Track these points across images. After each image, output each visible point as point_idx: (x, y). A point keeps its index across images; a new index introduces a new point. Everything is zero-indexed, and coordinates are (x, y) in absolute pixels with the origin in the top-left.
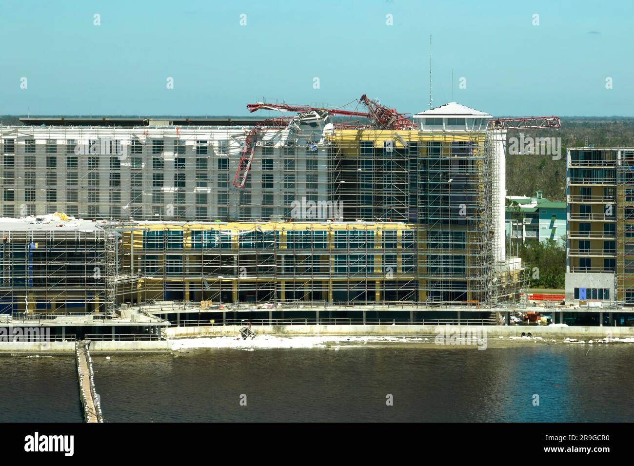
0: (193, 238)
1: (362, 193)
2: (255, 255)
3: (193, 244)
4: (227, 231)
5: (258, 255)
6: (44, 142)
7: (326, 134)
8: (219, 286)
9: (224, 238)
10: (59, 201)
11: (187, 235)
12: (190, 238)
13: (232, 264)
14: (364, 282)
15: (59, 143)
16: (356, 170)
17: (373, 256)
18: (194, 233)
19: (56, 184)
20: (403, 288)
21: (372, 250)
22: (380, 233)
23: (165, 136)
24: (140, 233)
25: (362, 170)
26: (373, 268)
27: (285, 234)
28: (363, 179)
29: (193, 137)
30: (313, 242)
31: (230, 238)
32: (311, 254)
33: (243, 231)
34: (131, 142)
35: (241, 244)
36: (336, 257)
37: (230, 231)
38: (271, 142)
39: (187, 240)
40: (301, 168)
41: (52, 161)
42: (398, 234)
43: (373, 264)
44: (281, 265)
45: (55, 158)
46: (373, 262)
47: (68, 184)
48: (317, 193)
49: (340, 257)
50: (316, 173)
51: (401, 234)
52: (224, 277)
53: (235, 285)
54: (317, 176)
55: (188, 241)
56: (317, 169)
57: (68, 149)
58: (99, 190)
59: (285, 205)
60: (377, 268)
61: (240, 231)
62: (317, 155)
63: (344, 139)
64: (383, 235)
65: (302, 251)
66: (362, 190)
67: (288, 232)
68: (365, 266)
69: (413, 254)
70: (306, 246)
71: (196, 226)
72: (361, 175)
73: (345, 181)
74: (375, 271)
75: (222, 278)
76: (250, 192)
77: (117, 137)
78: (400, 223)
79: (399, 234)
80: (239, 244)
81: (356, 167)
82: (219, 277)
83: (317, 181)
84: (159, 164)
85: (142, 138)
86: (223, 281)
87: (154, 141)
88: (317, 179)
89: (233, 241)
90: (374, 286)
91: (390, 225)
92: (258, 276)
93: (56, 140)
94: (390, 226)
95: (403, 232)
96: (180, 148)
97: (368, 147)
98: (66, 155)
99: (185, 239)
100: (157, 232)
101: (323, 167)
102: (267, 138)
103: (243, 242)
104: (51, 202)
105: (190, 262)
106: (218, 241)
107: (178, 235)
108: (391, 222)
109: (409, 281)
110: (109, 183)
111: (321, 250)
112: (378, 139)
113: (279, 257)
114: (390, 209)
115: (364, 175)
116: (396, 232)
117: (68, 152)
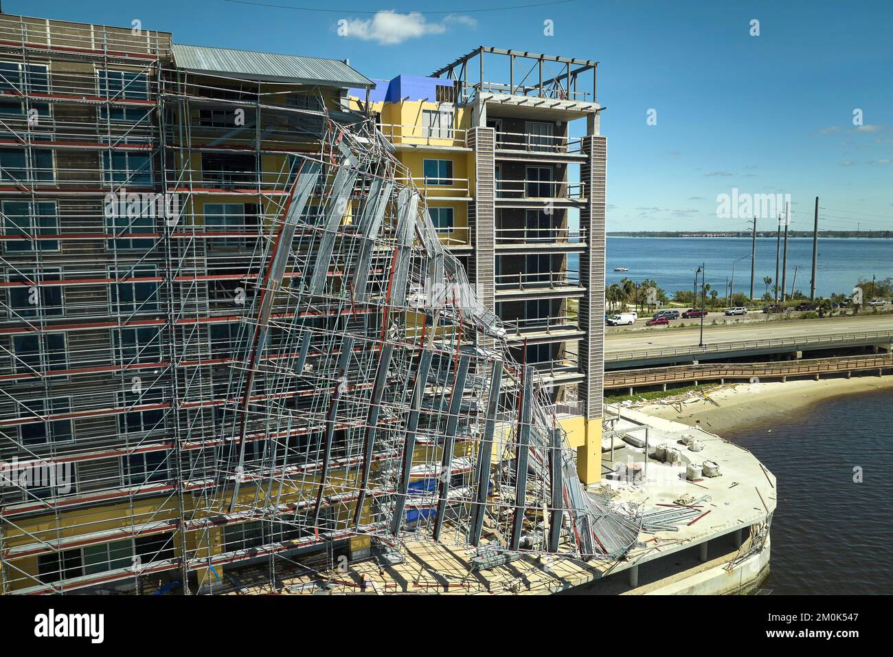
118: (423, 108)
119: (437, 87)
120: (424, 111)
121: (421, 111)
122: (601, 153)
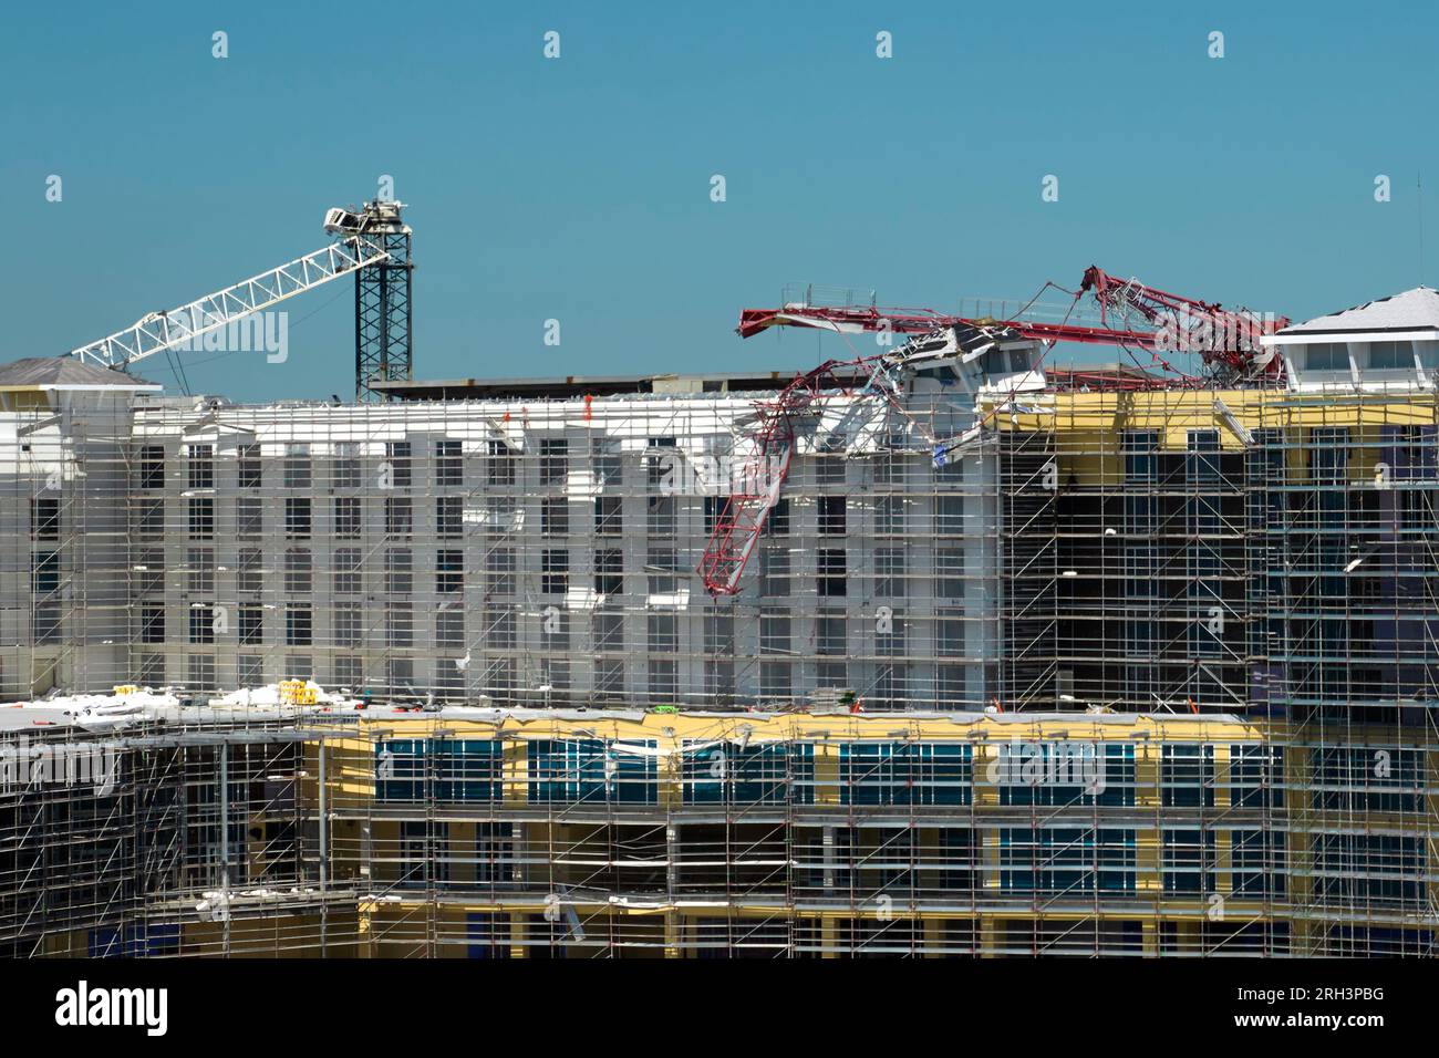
0: (533, 765)
1: (1131, 613)
2: (723, 826)
3: (532, 785)
4: (642, 744)
5: (732, 826)
6: (281, 450)
7: (987, 407)
8: (607, 930)
9: (629, 767)
10: (319, 642)
11: (515, 754)
12: (523, 764)
13: (659, 853)
14: (1089, 925)
15: (319, 450)
16: (1098, 531)
17: (1131, 835)
18: (538, 749)
19: (308, 587)
20: (1221, 949)
21: (1128, 813)
22: (1156, 754)
23: (569, 423)
24: (364, 747)
25: (1120, 531)
26: (1131, 877)
27: (835, 752)
28: (1130, 562)
29: (640, 427)
30: (916, 784)
31: (653, 766)
32: (906, 825)
33: (697, 742)
34: (488, 445)
35: (687, 787)
36: (1004, 834)
37: (653, 744)
38: (837, 438)
39: (514, 770)
40: (921, 525)
41: (299, 514)
42: (1216, 755)
43: (1132, 864)
44: (821, 861)
45: (307, 502)
46: (1131, 854)
47: (338, 587)
48: (961, 613)
49: (1021, 835)
50: (957, 545)
51: (1228, 755)
52: (629, 901)
53: (671, 927)
54: (961, 552)
55: (517, 776)
56: (960, 531)
57: (338, 474)
58: (409, 606)
59: (879, 653)
60: (1148, 877)
61: (686, 743)
62: (960, 479)
63: (1079, 422)
64: (1166, 761)
65: (889, 812)
66: (1129, 602)
67: (844, 748)
68: (1089, 868)
69: (1258, 828)
70: (903, 796)
71: (543, 724)
72: (1126, 548)
73: (1080, 572)
74: (1139, 885)
75: (624, 902)
76: (787, 611)
77: (454, 431)
78: (1226, 717)
79: (1222, 755)
80: (681, 787)
81: (1098, 521)
82: (613, 899)
83: (961, 572)
84: (556, 515)
85: (514, 434)
86: (631, 912)
87: (544, 443)
88: (961, 562)
89: (663, 776)
90: (1139, 939)
91: (1185, 725)
92: (732, 899)
93: (309, 443)
94: (1186, 729)
95: (1235, 750)
96: (610, 464)
97: (1140, 451)
98: (332, 492)
99: (509, 766)
100: (419, 743)
101: (978, 525)
102: (828, 424)
103: (693, 781)
104: (298, 647)
105: (524, 847)
106: (614, 776)
107: (486, 756)
108: (1197, 716)
109: (1243, 924)
110: (435, 582)
111: (955, 812)
112: (1174, 421)
113: (815, 835)
114: (1194, 670)
115: (1135, 548)
116: (1210, 750)
117: (338, 484)
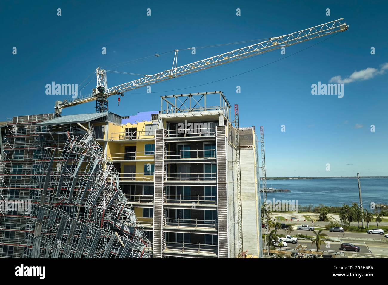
118: (146, 124)
119: (152, 115)
120: (146, 125)
121: (145, 125)
122: (222, 134)
